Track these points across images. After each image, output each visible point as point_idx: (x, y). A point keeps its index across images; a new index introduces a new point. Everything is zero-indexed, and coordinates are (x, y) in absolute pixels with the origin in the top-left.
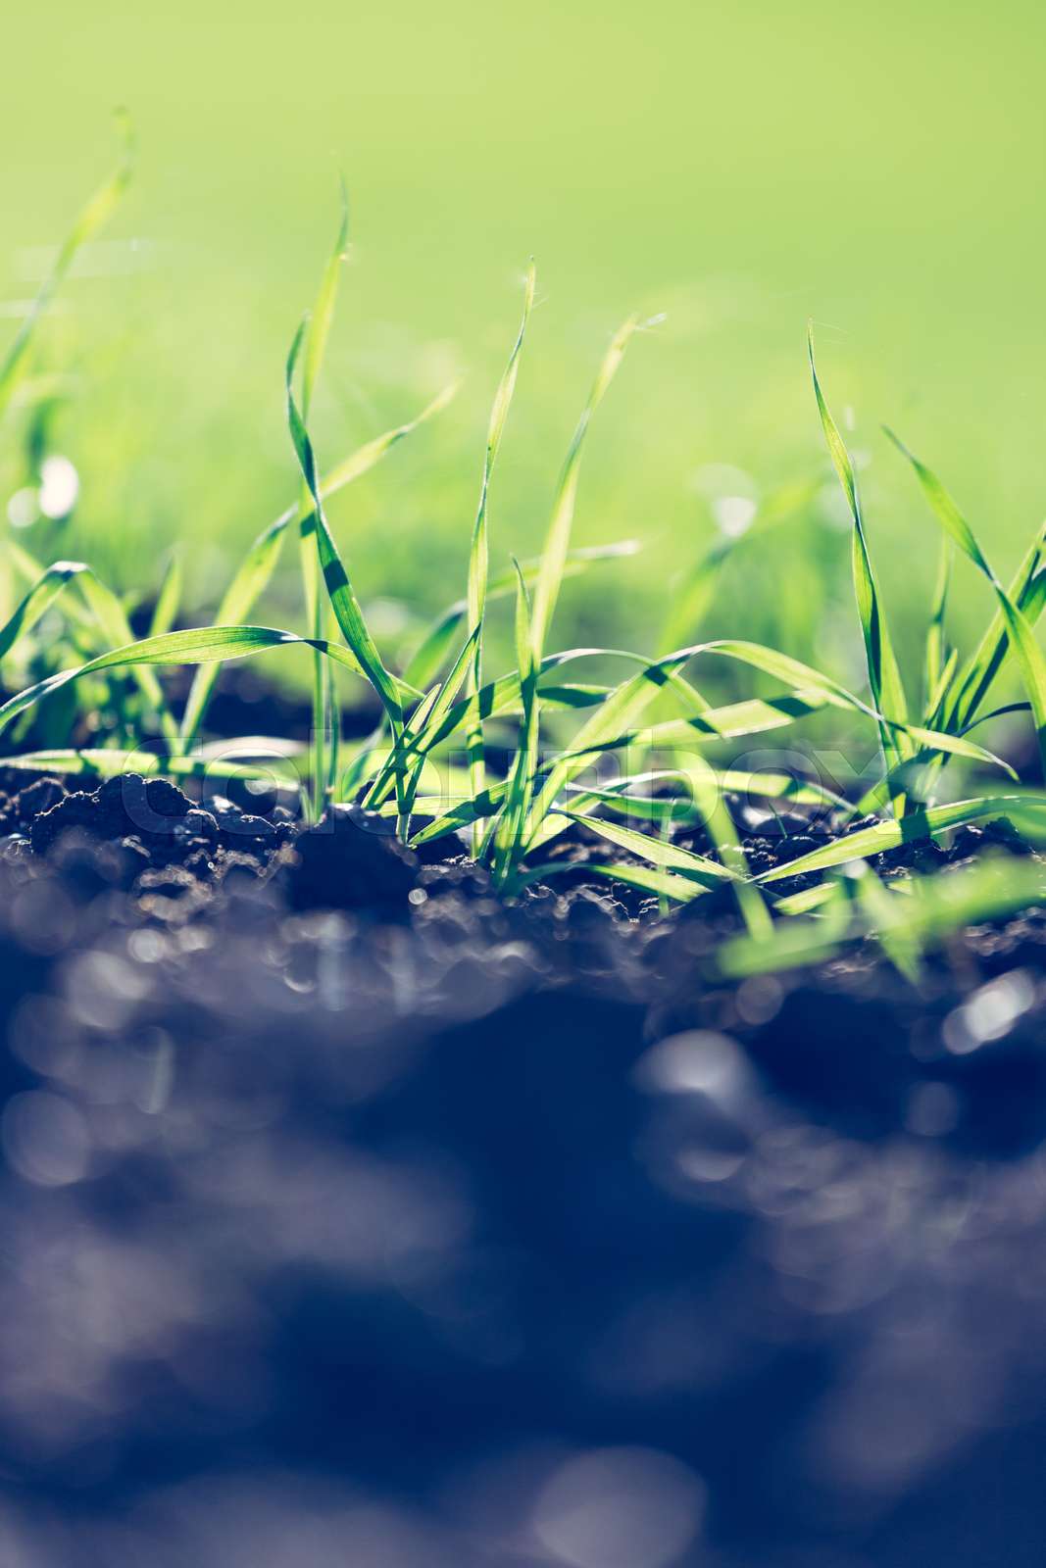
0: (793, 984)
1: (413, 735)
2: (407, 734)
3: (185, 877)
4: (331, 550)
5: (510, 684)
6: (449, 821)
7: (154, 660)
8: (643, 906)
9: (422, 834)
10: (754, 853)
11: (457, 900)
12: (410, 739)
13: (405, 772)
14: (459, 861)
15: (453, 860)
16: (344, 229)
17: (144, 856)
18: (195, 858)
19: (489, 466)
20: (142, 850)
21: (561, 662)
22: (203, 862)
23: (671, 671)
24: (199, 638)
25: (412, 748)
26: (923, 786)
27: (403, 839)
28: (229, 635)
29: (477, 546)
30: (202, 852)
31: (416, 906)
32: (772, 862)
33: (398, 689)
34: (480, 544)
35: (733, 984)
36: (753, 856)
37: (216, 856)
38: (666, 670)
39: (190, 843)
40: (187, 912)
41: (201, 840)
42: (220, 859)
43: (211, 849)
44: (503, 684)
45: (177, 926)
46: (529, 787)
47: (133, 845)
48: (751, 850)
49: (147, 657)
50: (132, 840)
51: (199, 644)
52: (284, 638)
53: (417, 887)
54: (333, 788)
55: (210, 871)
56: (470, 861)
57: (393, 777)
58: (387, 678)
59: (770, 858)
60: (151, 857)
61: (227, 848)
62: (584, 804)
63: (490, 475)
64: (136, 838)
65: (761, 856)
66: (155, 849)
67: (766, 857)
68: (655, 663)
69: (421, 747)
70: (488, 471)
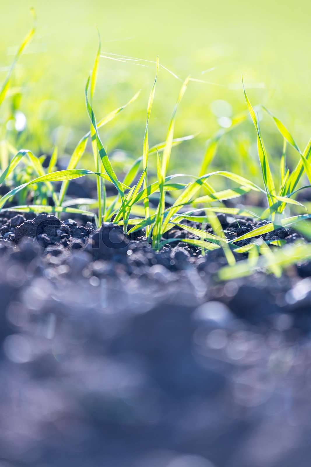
0: (241, 284)
1: (127, 201)
2: (125, 200)
3: (61, 248)
4: (101, 145)
5: (156, 185)
6: (139, 226)
7: (50, 180)
8: (197, 249)
9: (131, 230)
10: (230, 232)
11: (141, 254)
12: (127, 202)
13: (125, 212)
14: (142, 238)
15: (140, 238)
16: (100, 46)
17: (48, 240)
18: (63, 240)
19: (148, 119)
20: (47, 238)
21: (171, 178)
22: (66, 242)
23: (204, 181)
24: (63, 173)
25: (127, 205)
26: (280, 210)
27: (125, 232)
28: (72, 172)
29: (145, 143)
30: (65, 238)
31: (129, 255)
32: (235, 235)
33: (123, 186)
34: (146, 142)
35: (223, 283)
36: (230, 233)
37: (69, 239)
38: (202, 181)
39: (62, 235)
40: (61, 261)
41: (65, 234)
42: (71, 240)
43: (68, 237)
44: (154, 185)
45: (57, 265)
46: (162, 216)
47: (44, 237)
48: (229, 231)
49: (48, 179)
50: (44, 235)
51: (63, 175)
52: (88, 173)
53: (129, 250)
54: (104, 216)
55: (68, 244)
56: (145, 238)
57: (122, 213)
58: (119, 183)
59: (235, 234)
60: (51, 240)
61: (73, 236)
62: (179, 219)
63: (148, 121)
64: (46, 234)
65: (232, 233)
66: (51, 237)
67: (234, 234)
68: (199, 178)
69: (130, 205)
70: (148, 120)
